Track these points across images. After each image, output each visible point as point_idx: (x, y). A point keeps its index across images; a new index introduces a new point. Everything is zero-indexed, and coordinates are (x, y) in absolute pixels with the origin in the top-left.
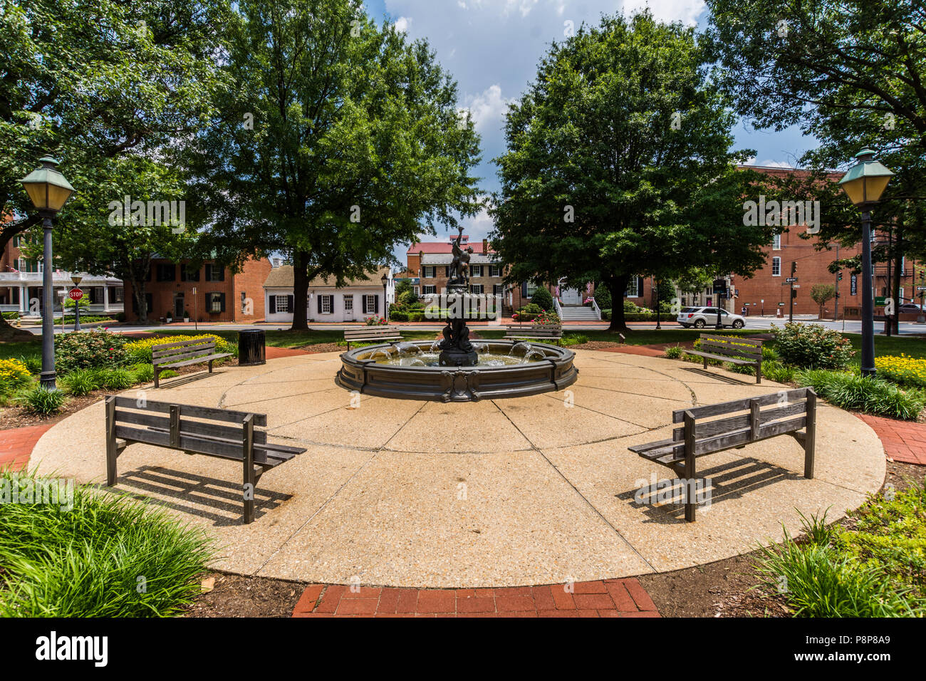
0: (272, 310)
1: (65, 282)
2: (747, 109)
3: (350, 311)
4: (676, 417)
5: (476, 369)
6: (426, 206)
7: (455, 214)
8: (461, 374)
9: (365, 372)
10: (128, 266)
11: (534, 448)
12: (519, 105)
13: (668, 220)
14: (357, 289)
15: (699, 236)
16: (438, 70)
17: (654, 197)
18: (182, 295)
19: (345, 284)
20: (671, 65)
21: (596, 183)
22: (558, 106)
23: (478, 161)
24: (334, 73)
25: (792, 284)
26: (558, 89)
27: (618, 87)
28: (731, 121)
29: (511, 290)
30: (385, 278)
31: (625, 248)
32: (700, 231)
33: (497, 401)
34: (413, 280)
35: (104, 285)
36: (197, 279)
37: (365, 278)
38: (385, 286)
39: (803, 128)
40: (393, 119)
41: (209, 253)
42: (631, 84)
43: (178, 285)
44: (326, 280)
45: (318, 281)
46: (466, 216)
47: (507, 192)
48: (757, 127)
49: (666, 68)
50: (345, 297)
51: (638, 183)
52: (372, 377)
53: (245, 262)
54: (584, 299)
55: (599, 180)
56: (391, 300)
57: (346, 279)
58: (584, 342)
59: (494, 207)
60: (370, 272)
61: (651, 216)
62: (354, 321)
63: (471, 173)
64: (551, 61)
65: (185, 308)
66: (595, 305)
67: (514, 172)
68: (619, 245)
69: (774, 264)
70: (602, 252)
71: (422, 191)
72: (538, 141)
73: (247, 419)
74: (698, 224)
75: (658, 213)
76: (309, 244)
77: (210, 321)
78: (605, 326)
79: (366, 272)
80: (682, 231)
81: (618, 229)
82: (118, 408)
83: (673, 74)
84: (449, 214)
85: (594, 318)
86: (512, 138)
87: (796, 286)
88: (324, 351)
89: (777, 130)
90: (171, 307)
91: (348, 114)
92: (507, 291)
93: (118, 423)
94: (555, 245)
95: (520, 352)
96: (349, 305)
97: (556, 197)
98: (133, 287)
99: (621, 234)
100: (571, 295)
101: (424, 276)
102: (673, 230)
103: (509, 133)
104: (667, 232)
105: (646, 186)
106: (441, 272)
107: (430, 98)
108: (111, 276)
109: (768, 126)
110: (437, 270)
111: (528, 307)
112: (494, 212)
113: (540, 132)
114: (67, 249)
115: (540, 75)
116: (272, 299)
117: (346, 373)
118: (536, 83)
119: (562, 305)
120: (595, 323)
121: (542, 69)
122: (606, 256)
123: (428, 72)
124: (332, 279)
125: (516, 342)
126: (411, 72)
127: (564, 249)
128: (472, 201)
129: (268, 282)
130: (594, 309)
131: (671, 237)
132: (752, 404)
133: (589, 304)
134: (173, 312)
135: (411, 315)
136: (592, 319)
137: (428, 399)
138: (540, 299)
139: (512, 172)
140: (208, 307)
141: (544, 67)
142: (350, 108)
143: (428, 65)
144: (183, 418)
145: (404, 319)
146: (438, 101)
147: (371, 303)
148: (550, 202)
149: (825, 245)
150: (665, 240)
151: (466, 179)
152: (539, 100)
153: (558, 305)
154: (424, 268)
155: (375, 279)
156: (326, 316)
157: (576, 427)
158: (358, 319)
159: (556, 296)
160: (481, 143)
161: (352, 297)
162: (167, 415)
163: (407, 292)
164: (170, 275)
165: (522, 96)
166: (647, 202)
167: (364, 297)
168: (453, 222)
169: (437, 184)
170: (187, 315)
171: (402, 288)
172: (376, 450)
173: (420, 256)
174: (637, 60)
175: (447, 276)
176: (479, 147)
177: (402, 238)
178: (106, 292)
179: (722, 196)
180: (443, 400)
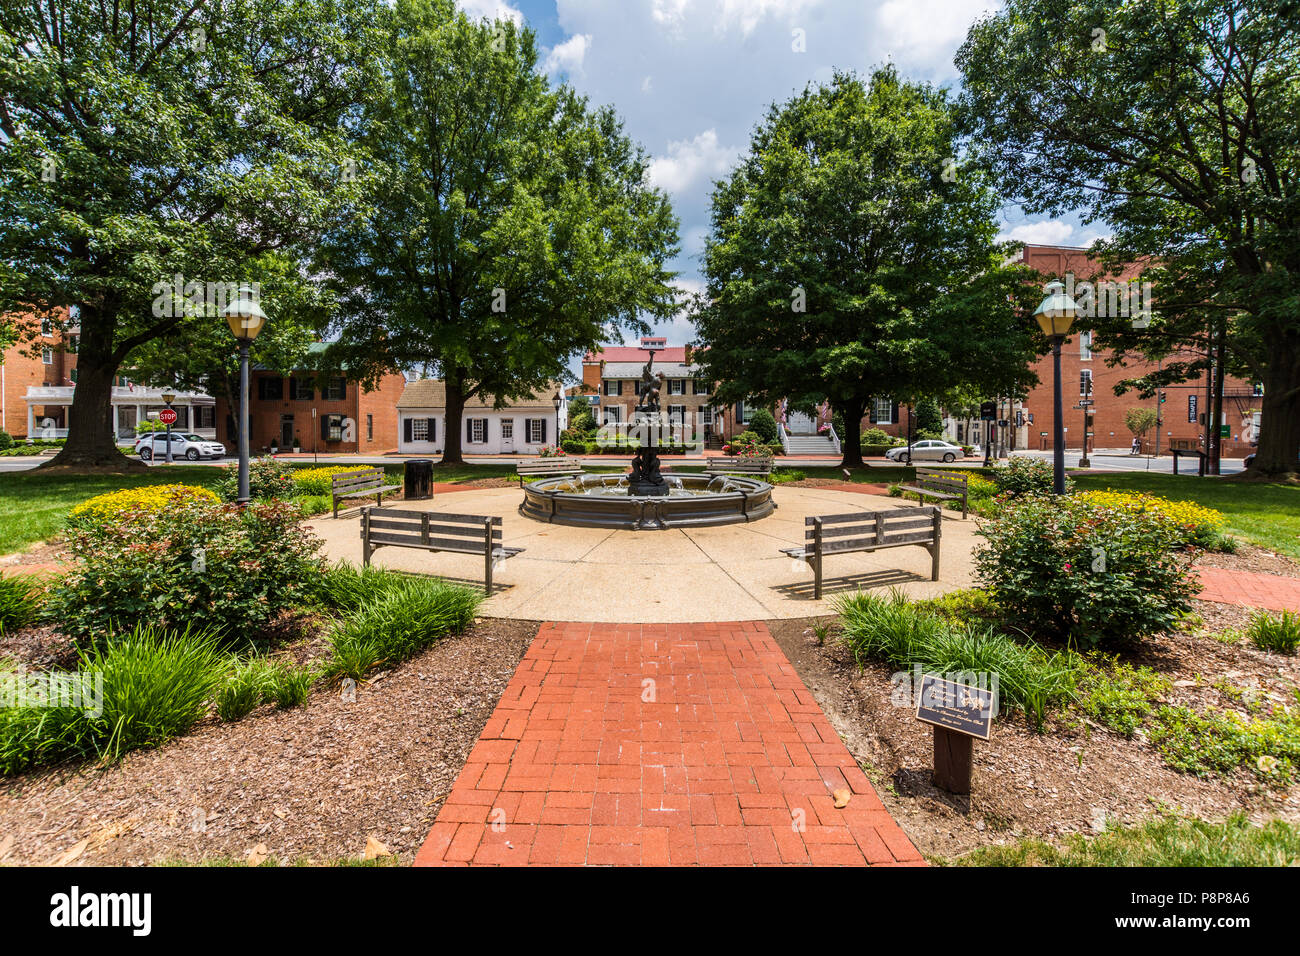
0: (408, 438)
1: (138, 399)
2: (1012, 191)
3: (508, 440)
4: (808, 521)
5: (664, 498)
6: (612, 310)
7: (647, 317)
8: (650, 503)
9: (554, 501)
10: (223, 380)
11: (712, 562)
12: (729, 182)
13: (902, 333)
14: (520, 411)
15: (940, 352)
16: (627, 144)
17: (889, 304)
18: (291, 417)
19: (506, 405)
20: (914, 140)
21: (818, 286)
22: (774, 190)
23: (676, 251)
24: (502, 151)
25: (1086, 409)
26: (774, 169)
27: (845, 170)
28: (995, 204)
29: (722, 413)
30: (557, 397)
31: (852, 365)
32: (943, 346)
33: (684, 530)
34: (591, 399)
35: (189, 404)
36: (311, 396)
37: (532, 397)
38: (557, 408)
39: (1081, 216)
40: (575, 210)
41: (339, 365)
42: (861, 168)
43: (287, 405)
44: (483, 401)
45: (474, 401)
46: (661, 320)
47: (713, 292)
48: (1028, 212)
49: (907, 144)
50: (503, 421)
51: (868, 286)
52: (560, 507)
53: (383, 377)
54: (819, 427)
55: (822, 283)
56: (563, 426)
57: (507, 399)
58: (800, 478)
59: (696, 312)
60: (538, 389)
61: (884, 329)
62: (515, 453)
63: (667, 266)
64: (770, 128)
65: (295, 435)
66: (833, 433)
67: (720, 269)
68: (844, 362)
69: (1082, 380)
70: (824, 371)
71: (607, 293)
72: (749, 232)
73: (488, 520)
74: (940, 337)
75: (892, 323)
76: (469, 358)
77: (326, 452)
78: (837, 462)
79: (533, 391)
80: (920, 347)
81: (844, 343)
82: (372, 518)
83: (914, 152)
84: (639, 318)
85: (831, 451)
86: (719, 224)
87: (1091, 411)
88: (492, 487)
89: (1051, 217)
90: (277, 432)
91: (520, 204)
92: (717, 415)
93: (372, 530)
94: (770, 360)
95: (718, 486)
96: (507, 432)
97: (770, 303)
98: (230, 407)
99: (847, 350)
100: (799, 420)
101: (606, 393)
102: (909, 345)
103: (716, 217)
104: (903, 347)
105: (878, 292)
106: (629, 389)
107: (617, 176)
108: (201, 392)
109: (1042, 211)
110: (623, 386)
111: (743, 436)
112: (696, 317)
113: (752, 222)
114: (167, 361)
115: (755, 146)
116: (408, 423)
117: (531, 504)
118: (749, 156)
119: (789, 434)
120: (832, 458)
121: (757, 138)
122: (829, 376)
123: (615, 145)
124: (491, 399)
125: (713, 476)
126: (594, 150)
127: (781, 366)
128: (668, 302)
129: (403, 401)
130: (831, 439)
131: (907, 354)
132: (877, 516)
133: (825, 433)
134: (278, 440)
135: (589, 446)
136: (828, 452)
137: (617, 527)
138: (760, 425)
139: (719, 269)
140: (325, 433)
141: (760, 136)
142: (522, 197)
143: (615, 137)
144: (431, 522)
145: (580, 451)
146: (627, 179)
147: (536, 430)
148: (762, 308)
149: (1118, 360)
150: (900, 356)
151: (661, 274)
152: (753, 176)
153: (784, 434)
154: (606, 383)
155: (545, 398)
156: (477, 446)
157: (755, 549)
158: (520, 451)
159: (781, 422)
160: (680, 228)
161: (512, 421)
162: (420, 521)
163: (583, 415)
164: (275, 390)
165: (733, 171)
166: (880, 310)
167: (528, 422)
168: (645, 328)
169: (625, 287)
170: (297, 444)
171: (576, 409)
172: (575, 562)
173: (601, 367)
174: (870, 136)
175: (637, 393)
176: (678, 234)
177: (580, 348)
178: (191, 413)
179: (968, 304)
180: (632, 528)
